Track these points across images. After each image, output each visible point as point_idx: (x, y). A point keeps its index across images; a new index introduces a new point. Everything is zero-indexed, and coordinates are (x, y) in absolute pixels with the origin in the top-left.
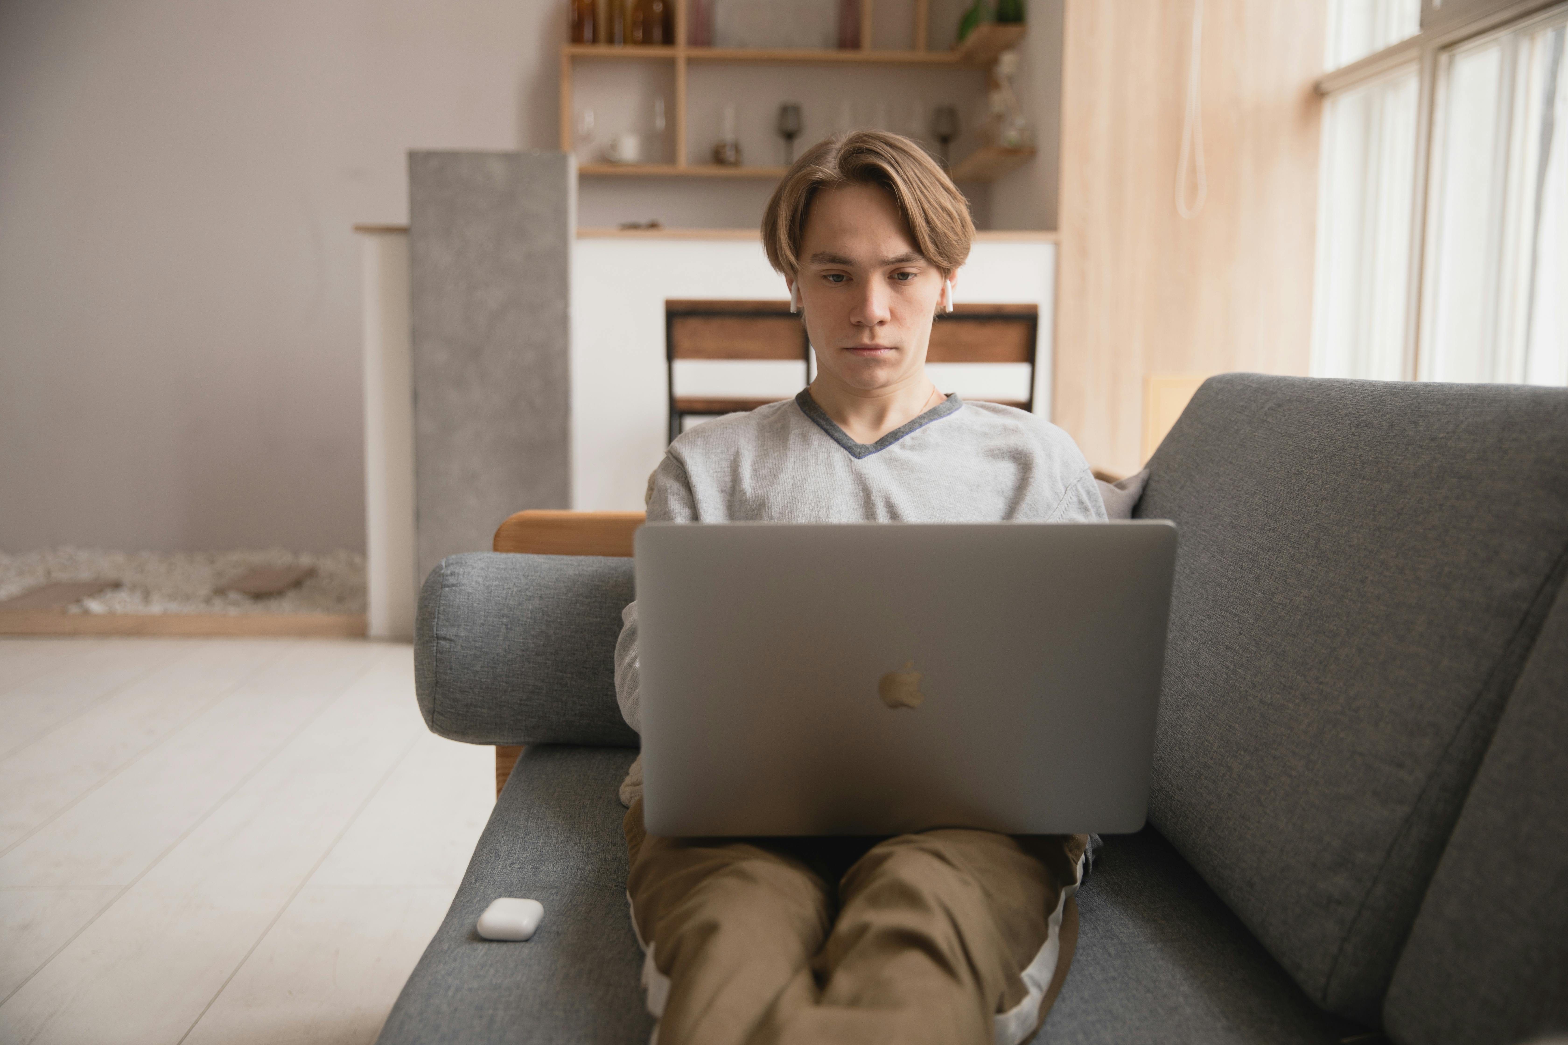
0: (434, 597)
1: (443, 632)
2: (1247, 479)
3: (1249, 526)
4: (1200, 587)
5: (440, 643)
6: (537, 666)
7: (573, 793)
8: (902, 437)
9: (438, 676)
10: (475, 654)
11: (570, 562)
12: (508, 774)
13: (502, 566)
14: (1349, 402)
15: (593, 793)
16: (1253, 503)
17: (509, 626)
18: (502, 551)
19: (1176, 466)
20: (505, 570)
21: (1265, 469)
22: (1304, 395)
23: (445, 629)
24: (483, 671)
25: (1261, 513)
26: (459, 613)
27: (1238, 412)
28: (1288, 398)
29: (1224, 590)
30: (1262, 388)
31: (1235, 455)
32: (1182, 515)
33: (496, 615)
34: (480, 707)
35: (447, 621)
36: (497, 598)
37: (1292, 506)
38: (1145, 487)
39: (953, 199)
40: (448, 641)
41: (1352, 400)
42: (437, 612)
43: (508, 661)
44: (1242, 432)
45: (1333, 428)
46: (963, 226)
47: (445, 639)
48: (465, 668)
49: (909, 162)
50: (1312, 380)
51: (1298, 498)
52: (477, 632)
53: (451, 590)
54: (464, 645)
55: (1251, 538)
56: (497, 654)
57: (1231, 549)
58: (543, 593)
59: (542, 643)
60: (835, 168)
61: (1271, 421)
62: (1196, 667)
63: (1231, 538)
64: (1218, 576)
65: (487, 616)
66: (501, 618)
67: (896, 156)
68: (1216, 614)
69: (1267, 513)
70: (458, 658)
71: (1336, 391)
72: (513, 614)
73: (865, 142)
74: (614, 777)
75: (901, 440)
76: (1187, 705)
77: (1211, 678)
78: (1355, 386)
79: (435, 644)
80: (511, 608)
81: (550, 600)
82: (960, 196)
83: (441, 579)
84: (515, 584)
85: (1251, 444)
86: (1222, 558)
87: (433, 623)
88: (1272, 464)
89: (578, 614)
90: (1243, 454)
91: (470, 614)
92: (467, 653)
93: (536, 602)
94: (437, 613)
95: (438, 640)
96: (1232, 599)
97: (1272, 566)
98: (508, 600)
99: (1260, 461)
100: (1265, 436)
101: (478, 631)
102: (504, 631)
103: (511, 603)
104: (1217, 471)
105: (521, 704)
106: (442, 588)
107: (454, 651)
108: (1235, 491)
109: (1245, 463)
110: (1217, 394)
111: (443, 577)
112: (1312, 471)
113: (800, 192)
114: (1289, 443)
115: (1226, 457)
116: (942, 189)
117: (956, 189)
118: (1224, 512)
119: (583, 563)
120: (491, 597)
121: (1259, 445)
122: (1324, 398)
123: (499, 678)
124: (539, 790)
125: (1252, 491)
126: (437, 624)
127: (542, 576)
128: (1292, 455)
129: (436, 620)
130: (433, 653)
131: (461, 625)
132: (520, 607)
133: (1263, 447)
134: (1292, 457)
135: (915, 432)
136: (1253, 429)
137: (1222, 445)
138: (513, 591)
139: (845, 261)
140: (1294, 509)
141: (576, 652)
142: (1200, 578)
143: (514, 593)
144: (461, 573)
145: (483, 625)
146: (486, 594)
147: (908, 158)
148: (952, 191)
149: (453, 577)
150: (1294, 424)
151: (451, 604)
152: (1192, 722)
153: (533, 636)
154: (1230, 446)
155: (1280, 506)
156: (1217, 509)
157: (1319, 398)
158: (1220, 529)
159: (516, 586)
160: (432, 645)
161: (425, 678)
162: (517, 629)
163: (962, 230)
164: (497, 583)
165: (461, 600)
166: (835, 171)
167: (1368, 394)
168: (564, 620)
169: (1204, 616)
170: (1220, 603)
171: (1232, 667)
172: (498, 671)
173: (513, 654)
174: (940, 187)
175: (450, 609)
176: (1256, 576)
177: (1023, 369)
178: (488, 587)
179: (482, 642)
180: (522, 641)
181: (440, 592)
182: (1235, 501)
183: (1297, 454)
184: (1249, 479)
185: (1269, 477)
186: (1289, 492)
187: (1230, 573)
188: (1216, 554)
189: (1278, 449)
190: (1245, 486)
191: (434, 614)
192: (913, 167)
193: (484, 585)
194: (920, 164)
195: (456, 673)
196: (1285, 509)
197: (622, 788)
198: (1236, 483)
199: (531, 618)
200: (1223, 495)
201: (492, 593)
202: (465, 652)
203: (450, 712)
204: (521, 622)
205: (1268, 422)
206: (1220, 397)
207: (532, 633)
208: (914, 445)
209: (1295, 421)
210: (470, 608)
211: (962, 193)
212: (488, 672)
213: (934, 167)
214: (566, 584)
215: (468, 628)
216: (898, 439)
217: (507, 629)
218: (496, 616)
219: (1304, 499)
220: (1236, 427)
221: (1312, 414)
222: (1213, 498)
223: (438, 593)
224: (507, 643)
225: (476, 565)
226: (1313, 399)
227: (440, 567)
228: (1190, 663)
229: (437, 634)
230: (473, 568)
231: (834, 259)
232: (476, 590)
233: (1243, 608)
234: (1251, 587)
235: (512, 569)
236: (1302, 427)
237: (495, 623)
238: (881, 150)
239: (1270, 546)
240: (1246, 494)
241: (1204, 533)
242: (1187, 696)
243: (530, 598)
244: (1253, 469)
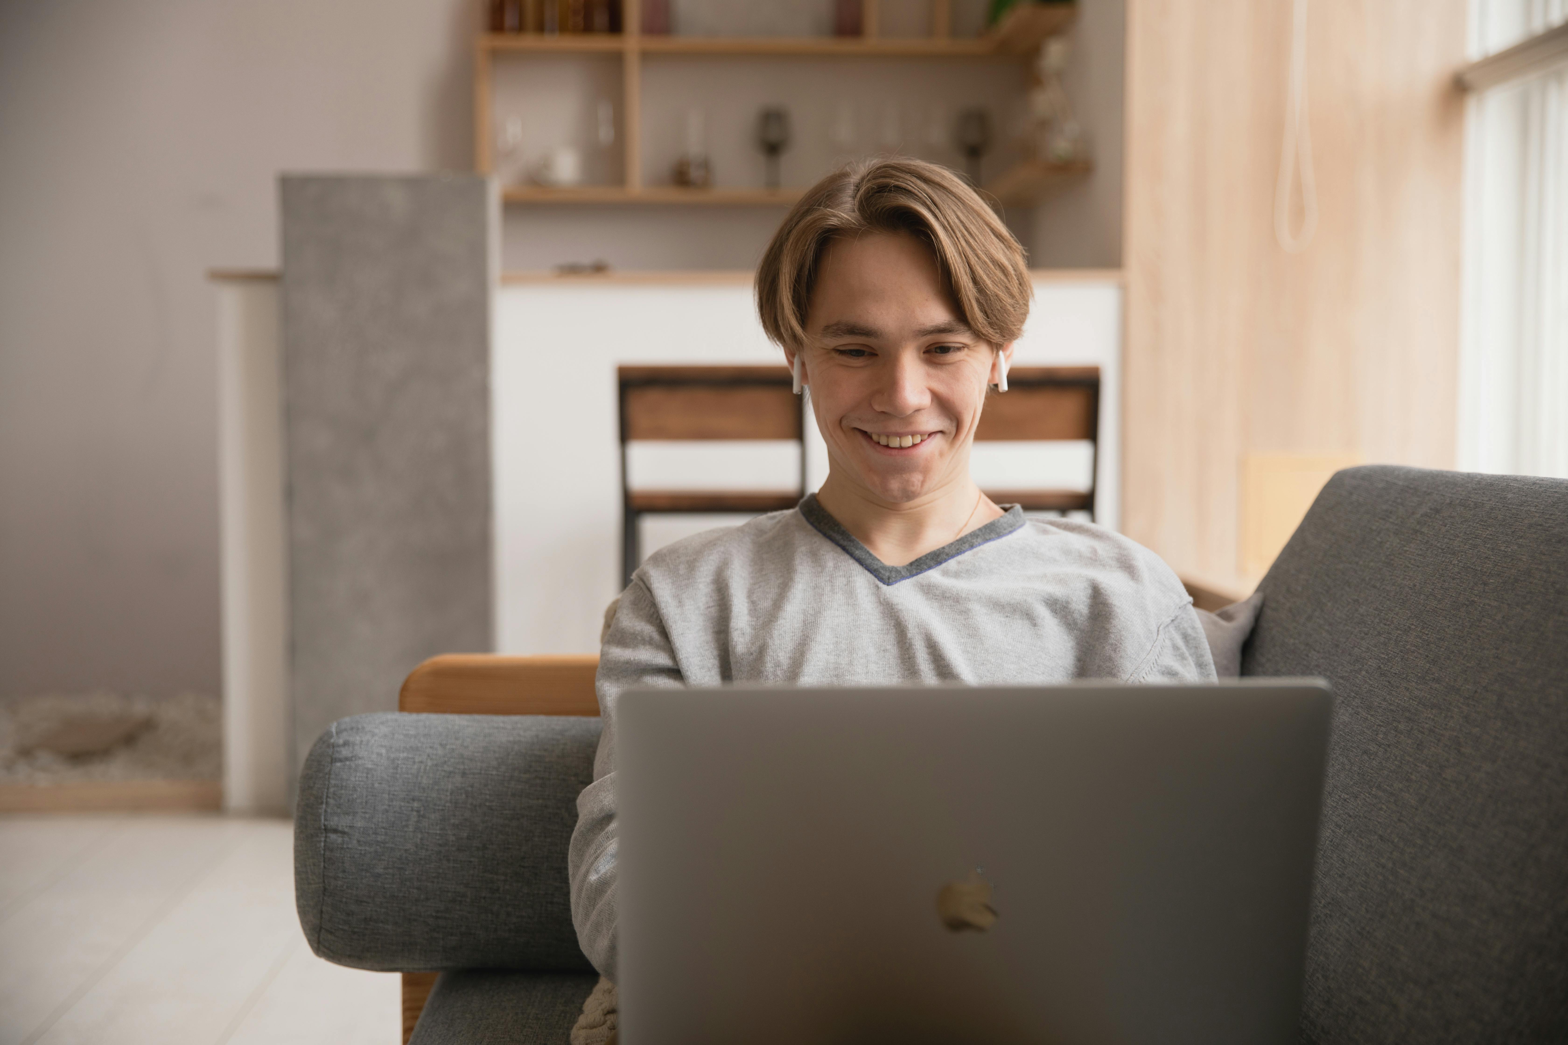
0: (321, 775)
1: (334, 822)
2: (1397, 609)
3: (1403, 673)
4: (1340, 755)
5: (329, 837)
6: (459, 865)
7: (508, 1040)
8: (946, 560)
9: (326, 881)
10: (376, 852)
11: (502, 725)
12: (420, 1009)
13: (412, 732)
14: (1533, 509)
15: (535, 1039)
16: (1407, 642)
17: (422, 813)
18: (411, 710)
19: (1300, 589)
20: (415, 736)
21: (1422, 597)
22: (1470, 497)
23: (336, 818)
24: (387, 874)
25: (1419, 656)
26: (355, 796)
27: (1380, 518)
28: (1448, 501)
29: (1373, 759)
30: (1412, 486)
31: (1379, 576)
32: (1310, 655)
33: (404, 798)
34: (382, 922)
35: (338, 808)
36: (406, 776)
37: (1462, 647)
38: (1259, 616)
39: (1006, 247)
40: (339, 835)
41: (1537, 506)
42: (325, 794)
43: (421, 859)
44: (1387, 545)
45: (1513, 543)
46: (1020, 284)
47: (335, 831)
48: (362, 870)
49: (950, 202)
50: (1479, 477)
51: (1470, 637)
52: (378, 821)
53: (344, 765)
54: (362, 839)
55: (1407, 689)
56: (406, 850)
57: (1380, 703)
58: (466, 767)
59: (465, 835)
60: (854, 211)
61: (1426, 532)
62: (1341, 865)
63: (1379, 689)
64: (1365, 741)
65: (392, 800)
66: (411, 801)
67: (933, 195)
68: (1365, 792)
69: (1427, 656)
70: (354, 857)
71: (1514, 493)
72: (427, 797)
73: (891, 176)
74: (563, 1015)
75: (944, 565)
76: (1331, 916)
77: (1363, 880)
78: (1541, 487)
79: (323, 839)
80: (424, 789)
81: (477, 776)
82: (1016, 244)
83: (330, 751)
84: (429, 756)
85: (1401, 563)
86: (1369, 716)
87: (320, 811)
88: (1431, 590)
89: (513, 795)
90: (1390, 576)
91: (369, 797)
92: (366, 850)
93: (458, 779)
94: (325, 797)
95: (326, 833)
96: (1386, 772)
97: (1439, 729)
98: (419, 778)
99: (1415, 586)
100: (1420, 552)
101: (380, 820)
102: (415, 819)
103: (425, 781)
104: (1356, 597)
105: (437, 918)
106: (332, 763)
107: (348, 848)
108: (1382, 625)
109: (1394, 587)
110: (1351, 494)
111: (333, 747)
112: (1487, 601)
113: (808, 243)
114: (1453, 563)
115: (1367, 579)
116: (993, 236)
117: (1010, 234)
118: (1368, 654)
119: (519, 726)
120: (397, 773)
121: (1412, 564)
122: (1497, 502)
123: (408, 883)
124: (463, 1035)
125: (1405, 625)
126: (326, 811)
127: (465, 744)
128: (1458, 579)
129: (324, 806)
130: (320, 851)
131: (357, 813)
132: (436, 787)
133: (1418, 566)
134: (1458, 581)
135: (963, 555)
136: (1402, 542)
137: (1361, 563)
138: (426, 766)
139: (868, 333)
140: (1465, 652)
141: (510, 846)
142: (1339, 742)
143: (428, 768)
144: (358, 742)
145: (387, 811)
146: (391, 771)
147: (947, 196)
148: (1006, 238)
149: (346, 747)
150: (1458, 537)
151: (344, 784)
152: (1338, 939)
153: (454, 825)
154: (1372, 564)
155: (1445, 648)
156: (1359, 648)
157: (1491, 502)
158: (1363, 677)
159: (431, 759)
160: (318, 839)
161: (309, 884)
162: (433, 816)
163: (1019, 288)
164: (405, 755)
165: (357, 779)
166: (853, 214)
167: (1559, 499)
168: (494, 804)
169: (1348, 795)
170: (1369, 777)
171: (1390, 865)
172: (407, 873)
173: (427, 850)
174: (991, 233)
175: (343, 792)
176: (1417, 743)
177: (1081, 450)
178: (393, 760)
179: (386, 834)
180: (438, 832)
181: (329, 768)
182: (1382, 639)
183: (1465, 577)
184: (1401, 609)
185: (1428, 607)
186: (1456, 629)
187: (1381, 736)
188: (1360, 710)
189: (1438, 571)
190: (1396, 618)
191: (321, 798)
192: (955, 209)
193: (388, 758)
194: (963, 203)
195: (351, 877)
196: (1453, 652)
197: (574, 1032)
198: (1382, 614)
199: (451, 802)
200: (1366, 630)
201: (399, 769)
202: (363, 848)
203: (342, 930)
204: (437, 808)
205: (1422, 533)
206: (1354, 497)
207: (452, 821)
208: (961, 572)
209: (1460, 533)
210: (370, 790)
211: (1017, 240)
212: (393, 875)
213: (981, 207)
214: (497, 755)
215: (367, 816)
216: (940, 563)
217: (419, 816)
218: (404, 800)
219: (1479, 639)
220: (1379, 539)
221: (1483, 523)
222: (1352, 633)
223: (327, 770)
224: (419, 836)
225: (376, 731)
226: (1483, 504)
227: (329, 734)
228: (1331, 858)
229: (325, 825)
230: (374, 735)
231: (853, 330)
232: (377, 765)
233: (1401, 786)
234: (1411, 756)
235: (425, 735)
236: (1470, 542)
237: (403, 808)
238: (913, 187)
239: (1435, 701)
240: (1398, 629)
241: (1341, 681)
242: (1330, 903)
243: (450, 774)
244: (1406, 597)
